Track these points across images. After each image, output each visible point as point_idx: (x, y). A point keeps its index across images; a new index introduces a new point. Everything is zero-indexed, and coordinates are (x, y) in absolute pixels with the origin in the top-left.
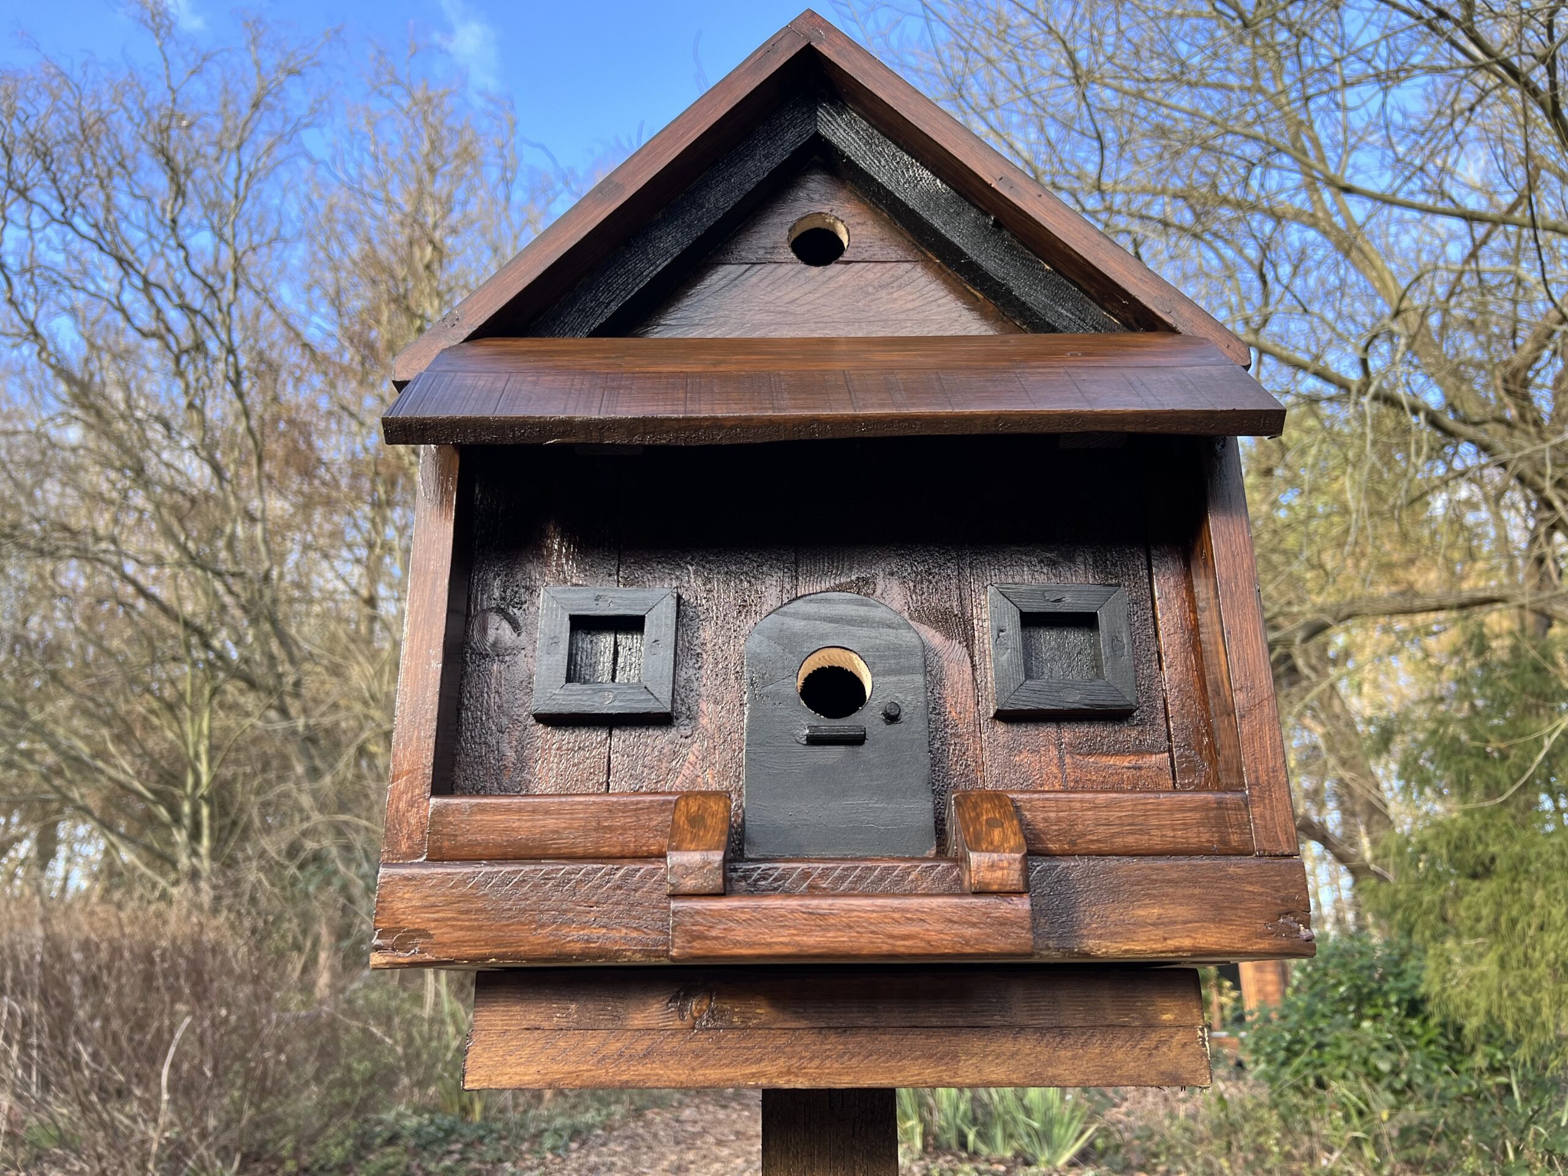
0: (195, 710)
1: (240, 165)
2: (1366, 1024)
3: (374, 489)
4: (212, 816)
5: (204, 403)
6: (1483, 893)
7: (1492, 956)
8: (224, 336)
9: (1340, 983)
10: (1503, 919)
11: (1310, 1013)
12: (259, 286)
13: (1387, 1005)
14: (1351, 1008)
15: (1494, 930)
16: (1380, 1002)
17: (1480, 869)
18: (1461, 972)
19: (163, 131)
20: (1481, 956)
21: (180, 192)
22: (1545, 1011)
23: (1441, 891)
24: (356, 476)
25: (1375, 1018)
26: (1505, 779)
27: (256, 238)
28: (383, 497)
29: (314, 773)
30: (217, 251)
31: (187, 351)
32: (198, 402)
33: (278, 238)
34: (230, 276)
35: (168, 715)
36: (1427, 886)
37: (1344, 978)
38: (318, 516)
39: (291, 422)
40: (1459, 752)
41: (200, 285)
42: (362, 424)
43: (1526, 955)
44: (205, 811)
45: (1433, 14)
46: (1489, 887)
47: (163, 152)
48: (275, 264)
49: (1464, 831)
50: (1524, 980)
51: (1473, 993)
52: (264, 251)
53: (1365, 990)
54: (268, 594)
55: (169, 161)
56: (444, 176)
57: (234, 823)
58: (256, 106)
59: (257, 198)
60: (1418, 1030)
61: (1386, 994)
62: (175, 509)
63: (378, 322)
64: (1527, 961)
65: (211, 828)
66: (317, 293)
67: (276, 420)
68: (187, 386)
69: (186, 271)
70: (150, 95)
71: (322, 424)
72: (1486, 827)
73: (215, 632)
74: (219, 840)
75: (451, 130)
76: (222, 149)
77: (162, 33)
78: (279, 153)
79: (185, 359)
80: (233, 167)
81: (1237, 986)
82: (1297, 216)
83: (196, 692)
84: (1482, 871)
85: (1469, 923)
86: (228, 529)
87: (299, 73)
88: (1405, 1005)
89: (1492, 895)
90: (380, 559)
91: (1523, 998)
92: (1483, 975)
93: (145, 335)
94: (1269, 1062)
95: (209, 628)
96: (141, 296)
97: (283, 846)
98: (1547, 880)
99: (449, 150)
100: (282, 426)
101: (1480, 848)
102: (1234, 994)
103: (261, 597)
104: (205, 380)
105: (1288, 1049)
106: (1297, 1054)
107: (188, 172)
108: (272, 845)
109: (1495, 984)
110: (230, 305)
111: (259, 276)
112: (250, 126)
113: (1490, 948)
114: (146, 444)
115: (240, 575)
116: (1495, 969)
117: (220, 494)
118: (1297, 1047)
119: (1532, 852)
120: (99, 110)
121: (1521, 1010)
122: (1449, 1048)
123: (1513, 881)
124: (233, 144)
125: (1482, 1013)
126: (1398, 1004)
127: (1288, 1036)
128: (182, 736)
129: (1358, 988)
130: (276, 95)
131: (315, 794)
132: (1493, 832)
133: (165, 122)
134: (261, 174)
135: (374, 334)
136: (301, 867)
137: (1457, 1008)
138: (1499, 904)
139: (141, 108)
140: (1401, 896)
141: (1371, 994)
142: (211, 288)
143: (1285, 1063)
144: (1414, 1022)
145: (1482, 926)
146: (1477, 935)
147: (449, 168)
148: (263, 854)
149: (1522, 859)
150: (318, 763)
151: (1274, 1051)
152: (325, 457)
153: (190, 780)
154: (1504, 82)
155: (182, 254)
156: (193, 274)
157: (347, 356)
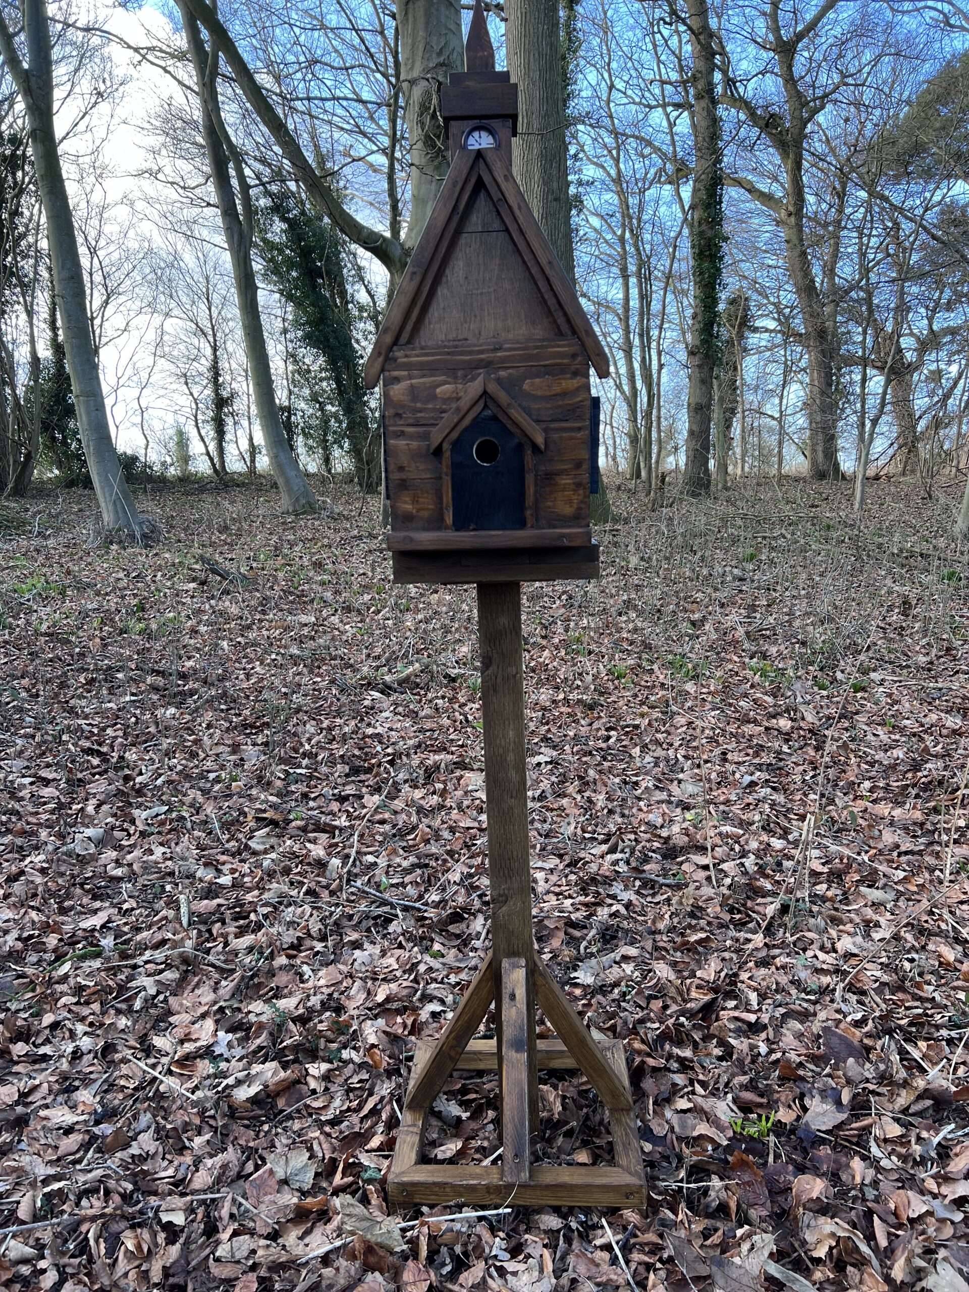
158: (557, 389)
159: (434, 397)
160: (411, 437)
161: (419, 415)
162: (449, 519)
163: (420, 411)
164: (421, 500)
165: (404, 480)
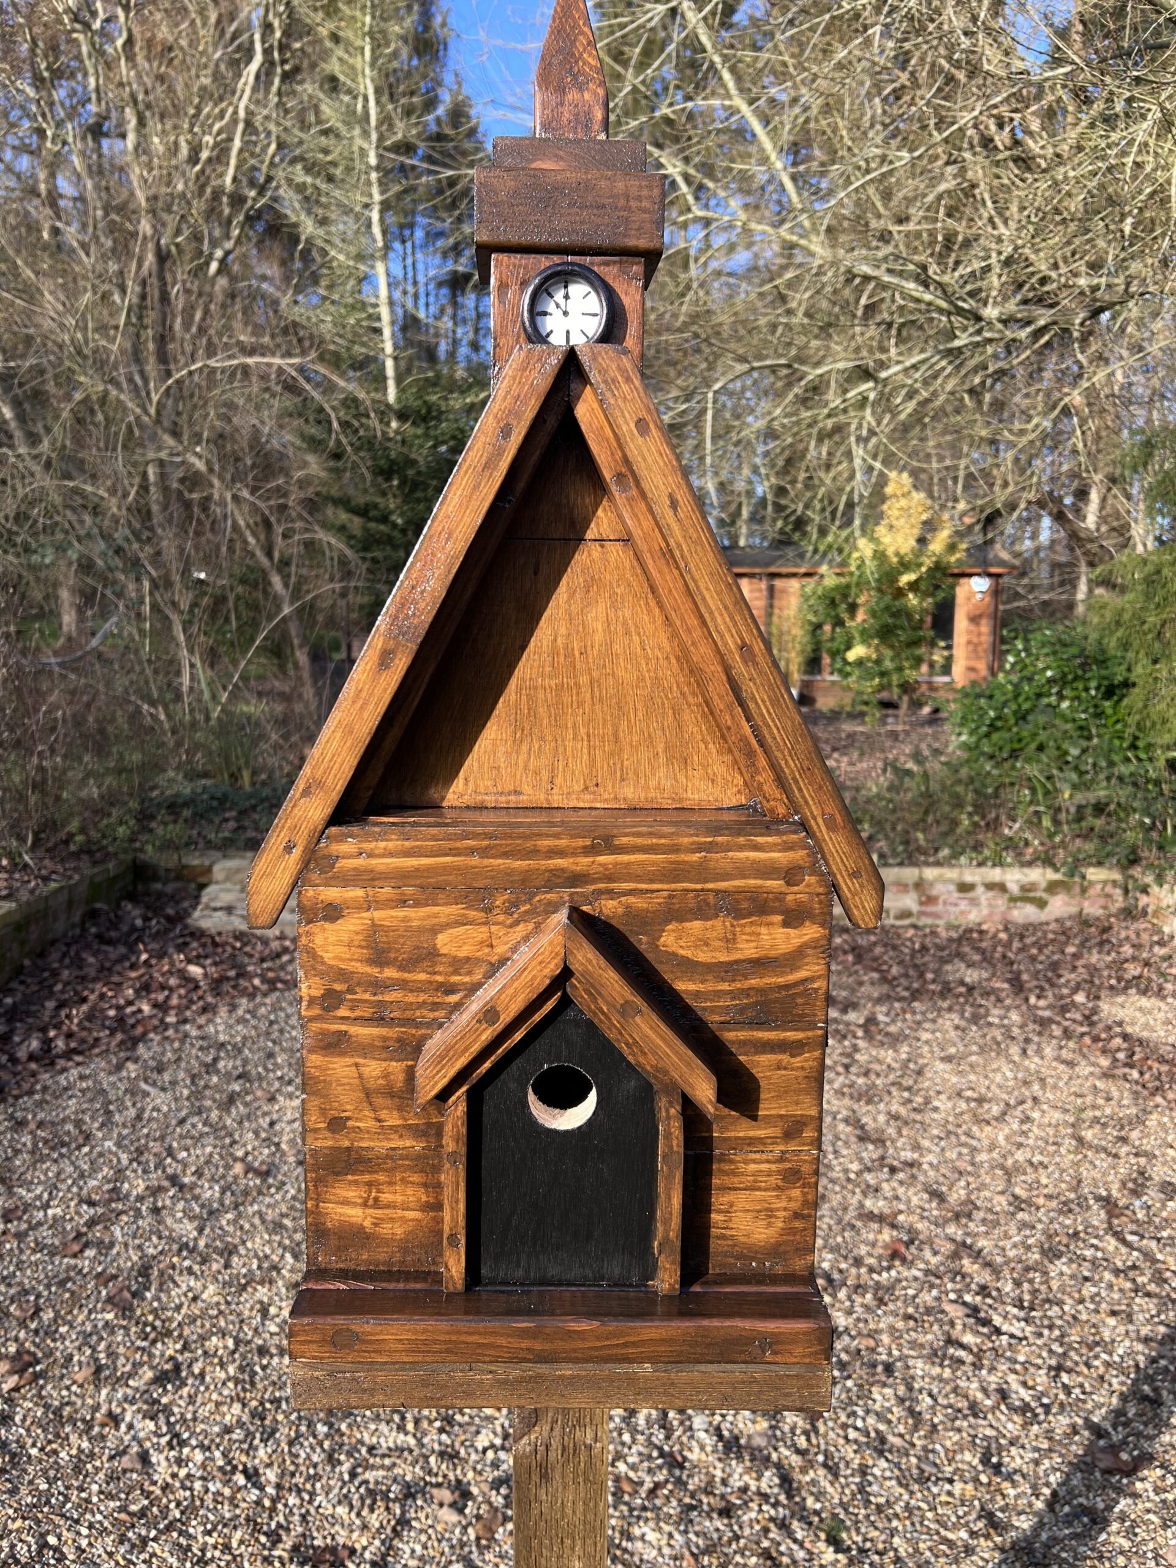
11: (1017, 695)
13: (1087, 689)
14: (1055, 690)
25: (1074, 699)
37: (1053, 664)
53: (1070, 676)
88: (1103, 689)
105: (990, 725)
106: (997, 729)
126: (1097, 688)
127: (992, 714)
129: (1063, 673)
143: (986, 736)
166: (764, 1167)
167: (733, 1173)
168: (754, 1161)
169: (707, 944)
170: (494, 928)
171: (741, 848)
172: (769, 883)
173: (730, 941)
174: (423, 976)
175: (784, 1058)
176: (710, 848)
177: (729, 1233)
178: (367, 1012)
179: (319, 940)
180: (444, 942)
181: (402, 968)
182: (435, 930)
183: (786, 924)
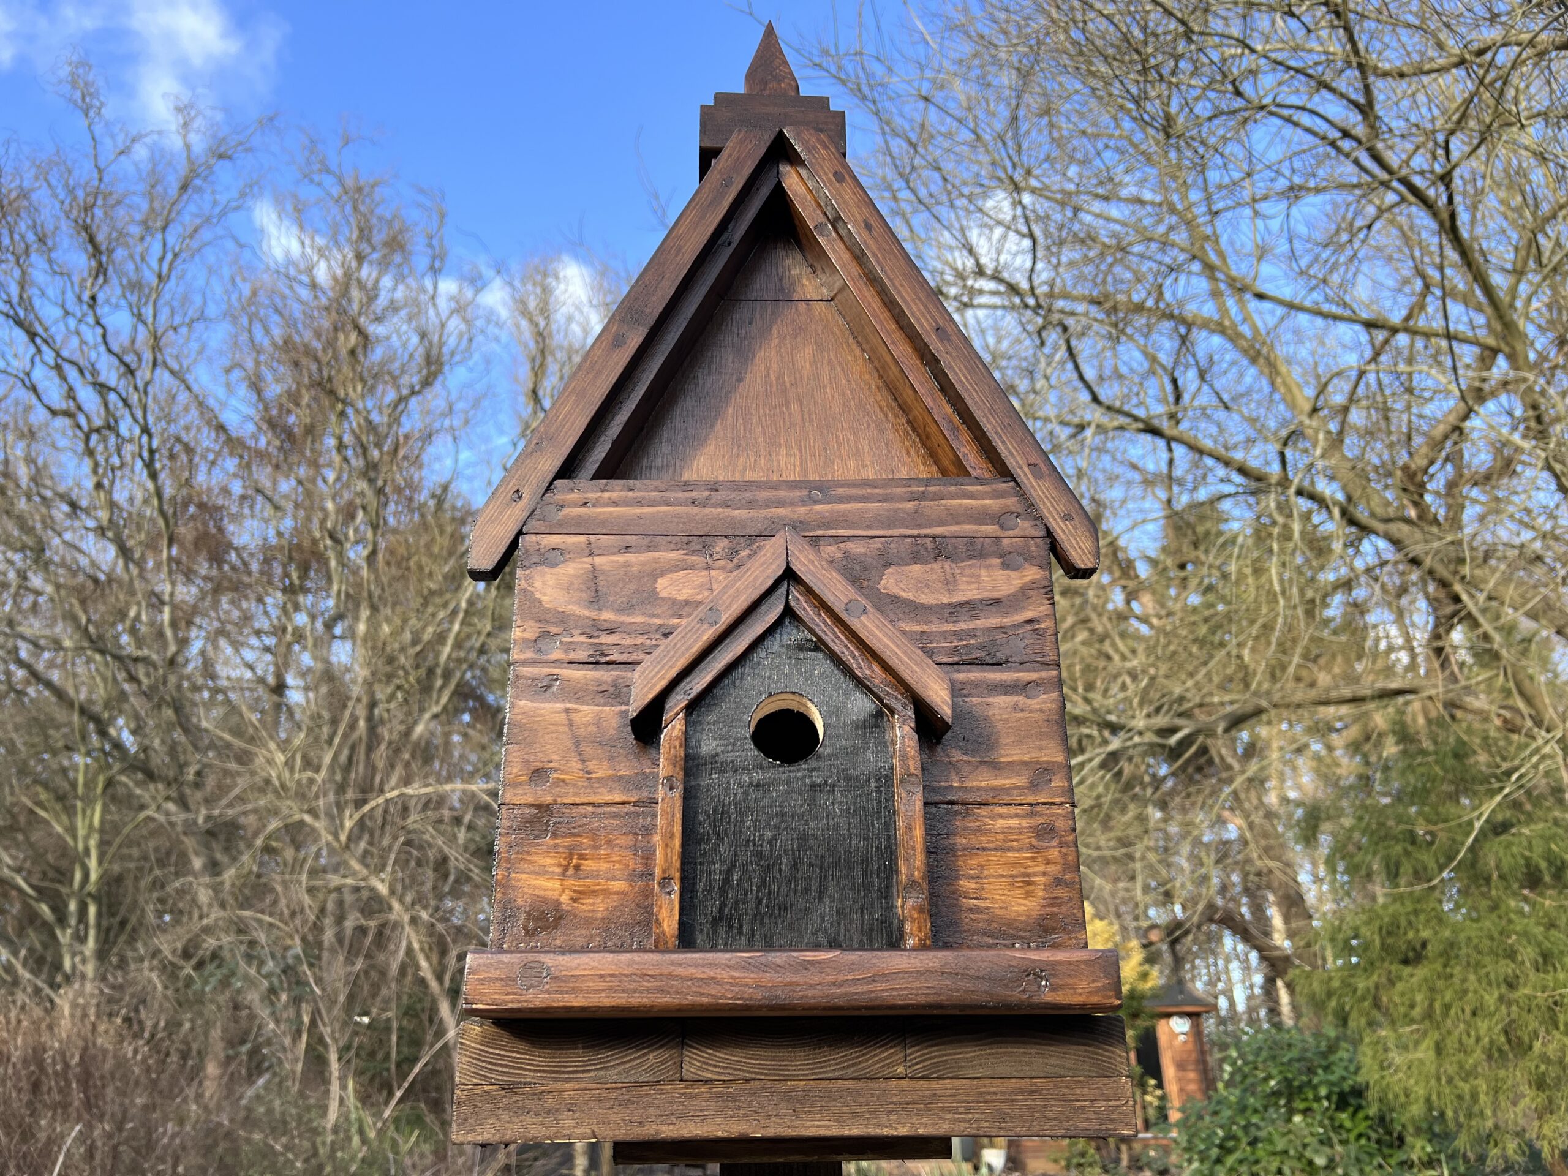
0: (89, 802)
1: (165, 245)
2: (1297, 1119)
3: (287, 575)
4: (99, 915)
5: (112, 483)
6: (1414, 980)
7: (1428, 1043)
8: (139, 414)
9: (1269, 1077)
10: (1437, 1005)
11: (1243, 1109)
12: (175, 366)
13: (1317, 1099)
14: (1282, 1102)
15: (1429, 1015)
16: (1310, 1095)
17: (1411, 954)
18: (1398, 1060)
19: (88, 209)
20: (1417, 1043)
21: (101, 271)
22: (1483, 1098)
23: (1375, 978)
24: (267, 561)
25: (1306, 1112)
26: (1432, 865)
27: (178, 320)
28: (297, 582)
29: (214, 867)
30: (135, 329)
31: (98, 431)
32: (106, 482)
33: (202, 317)
34: (148, 356)
35: (59, 807)
36: (1360, 972)
37: (1274, 1072)
38: (225, 602)
39: (202, 506)
40: (1386, 837)
41: (116, 362)
42: (277, 508)
43: (1460, 1041)
44: (92, 910)
45: (1337, 134)
46: (1421, 972)
47: (86, 228)
48: (194, 346)
49: (1395, 917)
50: (1461, 1067)
51: (1412, 1081)
52: (184, 330)
53: (1296, 1083)
54: (172, 679)
55: (92, 240)
56: (371, 263)
57: (123, 923)
58: (184, 187)
59: (182, 277)
60: (1348, 1124)
61: (1315, 1088)
62: (78, 591)
63: (297, 405)
64: (1462, 1049)
65: (98, 925)
66: (237, 374)
67: (186, 504)
68: (96, 465)
69: (102, 349)
70: (76, 173)
71: (234, 509)
72: (1416, 912)
73: (112, 720)
74: (106, 941)
75: (380, 219)
76: (148, 228)
77: (92, 113)
78: (206, 235)
79: (94, 438)
80: (156, 248)
81: (1160, 1085)
82: (1205, 325)
83: (89, 784)
84: (1413, 956)
85: (1402, 1010)
86: (132, 613)
87: (230, 158)
88: (1335, 1098)
89: (1426, 980)
90: (289, 645)
91: (1461, 1084)
92: (1421, 1062)
93: (54, 413)
94: (1202, 1161)
95: (106, 715)
96: (53, 374)
97: (179, 945)
98: (1478, 965)
99: (378, 238)
100: (192, 509)
101: (1411, 934)
102: (1159, 1092)
103: (165, 683)
104: (116, 461)
105: (1221, 1147)
106: (1230, 1151)
107: (110, 251)
108: (167, 945)
109: (1433, 1069)
110: (147, 384)
111: (177, 358)
112: (176, 208)
113: (1425, 1034)
114: (49, 523)
115: (145, 660)
116: (1432, 1053)
117: (126, 577)
118: (1231, 1144)
119: (1462, 937)
120: (20, 187)
121: (1460, 1097)
122: (1378, 1142)
123: (1445, 966)
124: (159, 224)
125: (1422, 1101)
126: (1328, 1098)
127: (1220, 1133)
128: (72, 830)
129: (1288, 1082)
130: (205, 179)
131: (217, 889)
132: (1422, 917)
133: (90, 200)
134: (183, 255)
135: (292, 419)
136: (200, 966)
137: (1396, 1096)
138: (1432, 990)
139: (67, 185)
140: (1336, 984)
141: (1300, 1088)
142: (127, 366)
143: (1219, 1161)
144: (1343, 1116)
145: (1417, 1012)
146: (1413, 1021)
147: (375, 256)
148: (156, 953)
149: (1452, 945)
150: (219, 856)
151: (1208, 1149)
152: (236, 542)
153: (78, 876)
154: (1403, 199)
155: (99, 331)
156: (110, 351)
157: (263, 442)
158: (967, 592)
159: (653, 597)
160: (577, 694)
161: (605, 639)
162: (669, 919)
163: (610, 631)
164: (589, 865)
165: (543, 808)
166: (1013, 822)
167: (979, 830)
168: (1001, 816)
169: (927, 586)
170: (713, 573)
171: (953, 497)
172: (983, 528)
173: (949, 583)
174: (639, 619)
175: (1020, 699)
176: (922, 497)
177: (982, 904)
178: (582, 655)
179: (538, 584)
180: (665, 586)
181: (619, 611)
182: (655, 576)
183: (1006, 566)
